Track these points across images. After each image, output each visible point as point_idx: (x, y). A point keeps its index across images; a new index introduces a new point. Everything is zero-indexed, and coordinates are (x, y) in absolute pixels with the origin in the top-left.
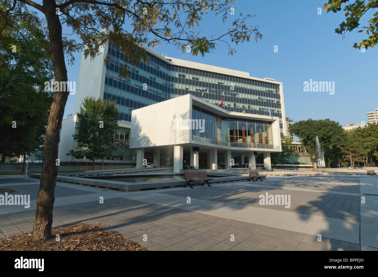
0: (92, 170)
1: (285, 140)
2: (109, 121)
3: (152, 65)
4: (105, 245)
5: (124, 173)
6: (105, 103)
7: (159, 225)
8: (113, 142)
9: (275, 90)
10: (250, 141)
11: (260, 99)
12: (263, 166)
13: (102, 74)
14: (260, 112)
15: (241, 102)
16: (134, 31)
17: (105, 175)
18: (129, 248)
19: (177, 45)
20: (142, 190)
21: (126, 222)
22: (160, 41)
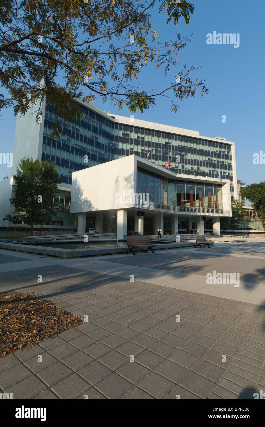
0: (31, 236)
1: (236, 204)
2: (48, 184)
3: (94, 123)
4: (36, 315)
5: (64, 239)
6: (43, 164)
7: (96, 294)
8: (52, 206)
9: (226, 150)
10: (199, 206)
11: (210, 161)
12: (212, 232)
13: (40, 132)
14: (210, 174)
15: (189, 164)
16: (67, 84)
17: (44, 241)
18: (60, 318)
19: (114, 100)
20: (81, 257)
21: (61, 291)
22: (96, 96)
